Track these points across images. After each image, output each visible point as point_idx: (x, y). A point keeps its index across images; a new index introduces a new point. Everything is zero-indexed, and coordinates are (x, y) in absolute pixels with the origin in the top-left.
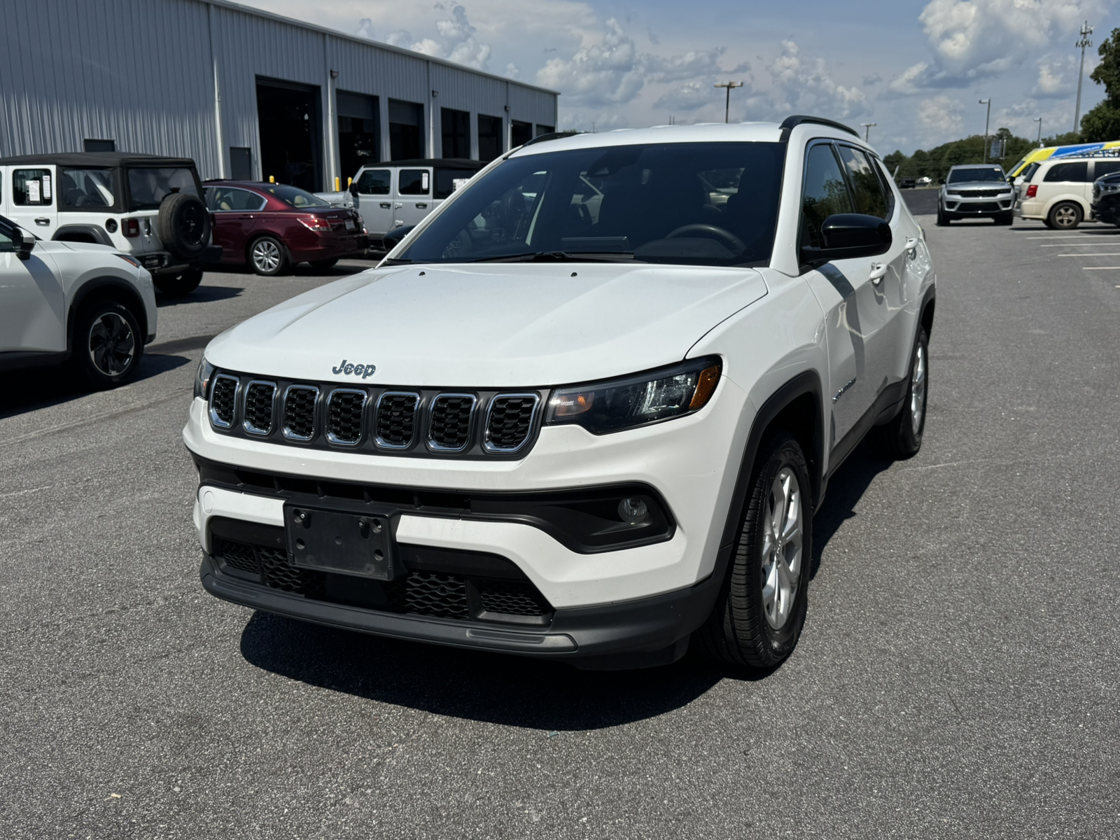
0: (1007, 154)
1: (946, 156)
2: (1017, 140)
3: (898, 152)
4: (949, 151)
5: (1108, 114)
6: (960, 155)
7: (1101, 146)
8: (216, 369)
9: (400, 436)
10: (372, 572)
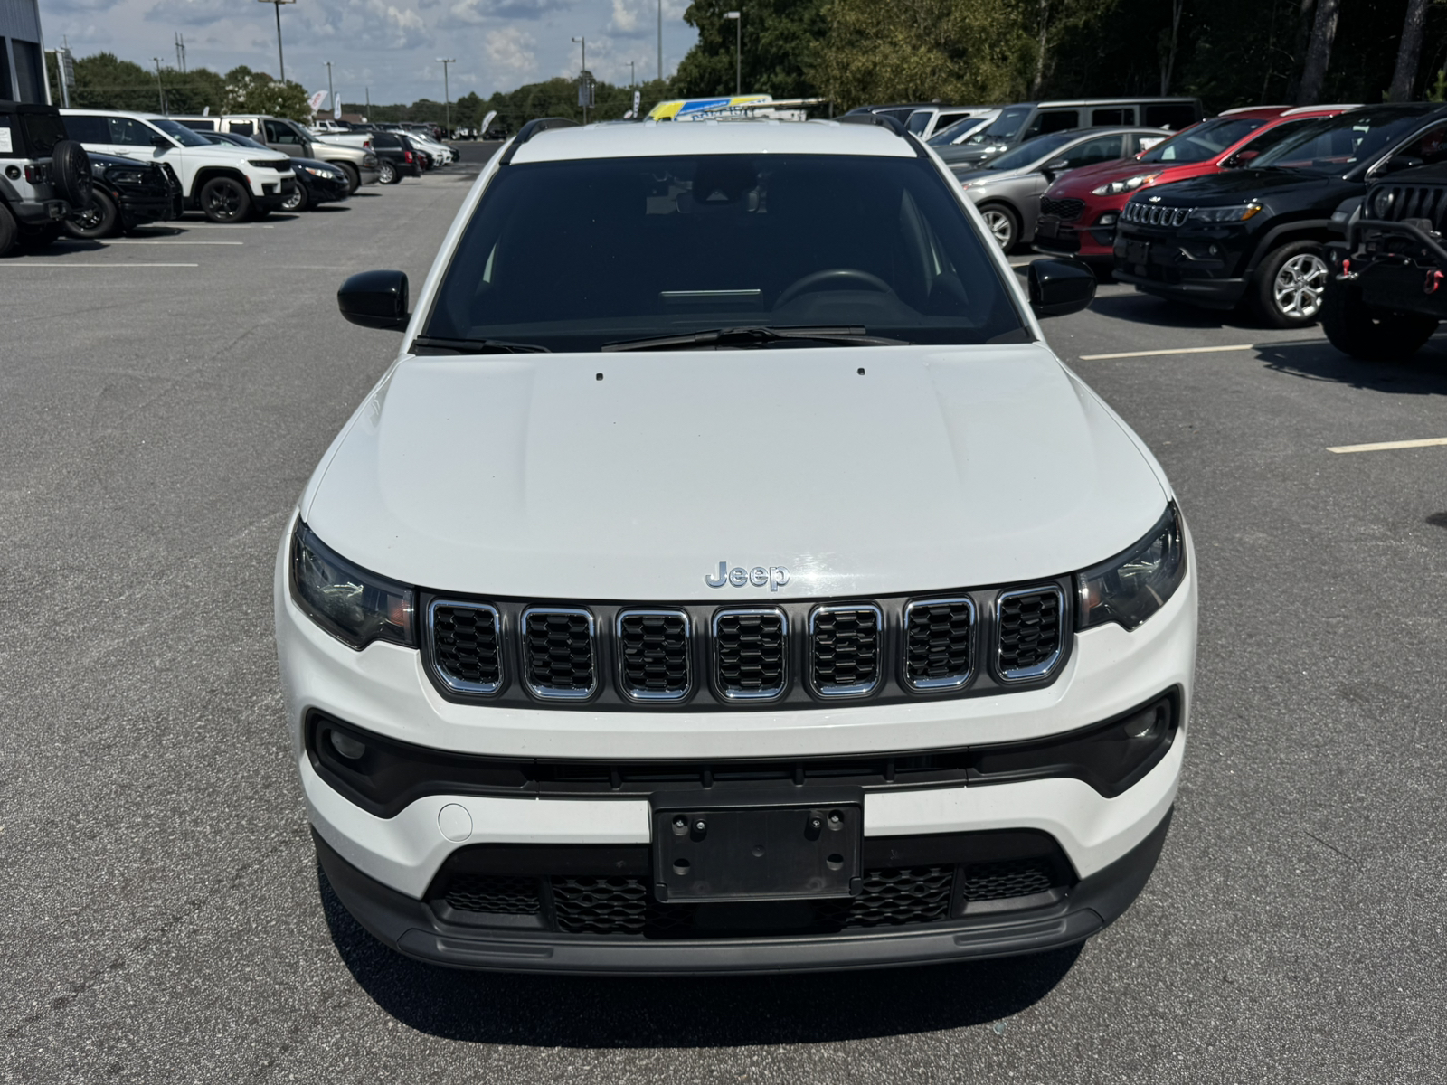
0: (596, 102)
1: (530, 101)
2: (603, 85)
3: (473, 94)
4: (531, 96)
5: (705, 62)
6: (545, 101)
7: (728, 101)
8: (418, 591)
9: (852, 673)
10: (822, 889)
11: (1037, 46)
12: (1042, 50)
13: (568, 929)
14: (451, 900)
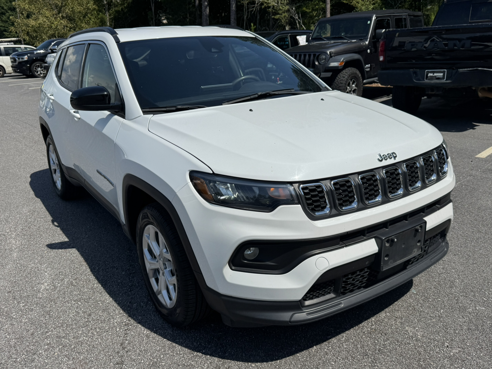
8: (291, 183)
9: (414, 182)
10: (416, 252)
11: (106, 17)
12: (108, 19)
13: (344, 294)
14: (305, 298)
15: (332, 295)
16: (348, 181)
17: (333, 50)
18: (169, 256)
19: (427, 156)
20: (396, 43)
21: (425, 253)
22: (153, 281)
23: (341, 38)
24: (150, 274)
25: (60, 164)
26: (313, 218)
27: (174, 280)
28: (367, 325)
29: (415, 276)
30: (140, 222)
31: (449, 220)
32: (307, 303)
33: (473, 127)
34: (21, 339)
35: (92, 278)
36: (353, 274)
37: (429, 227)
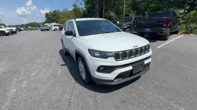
8: (112, 52)
9: (142, 53)
10: (142, 69)
13: (124, 78)
14: (115, 79)
15: (121, 79)
16: (126, 52)
17: (125, 24)
18: (84, 68)
19: (145, 47)
20: (139, 23)
21: (144, 69)
22: (81, 73)
23: (126, 22)
24: (81, 72)
25: (64, 48)
26: (117, 61)
27: (85, 74)
28: (130, 86)
29: (141, 75)
30: (78, 60)
31: (150, 62)
32: (115, 80)
33: (156, 41)
34: (52, 85)
35: (69, 72)
36: (126, 74)
37: (145, 63)
